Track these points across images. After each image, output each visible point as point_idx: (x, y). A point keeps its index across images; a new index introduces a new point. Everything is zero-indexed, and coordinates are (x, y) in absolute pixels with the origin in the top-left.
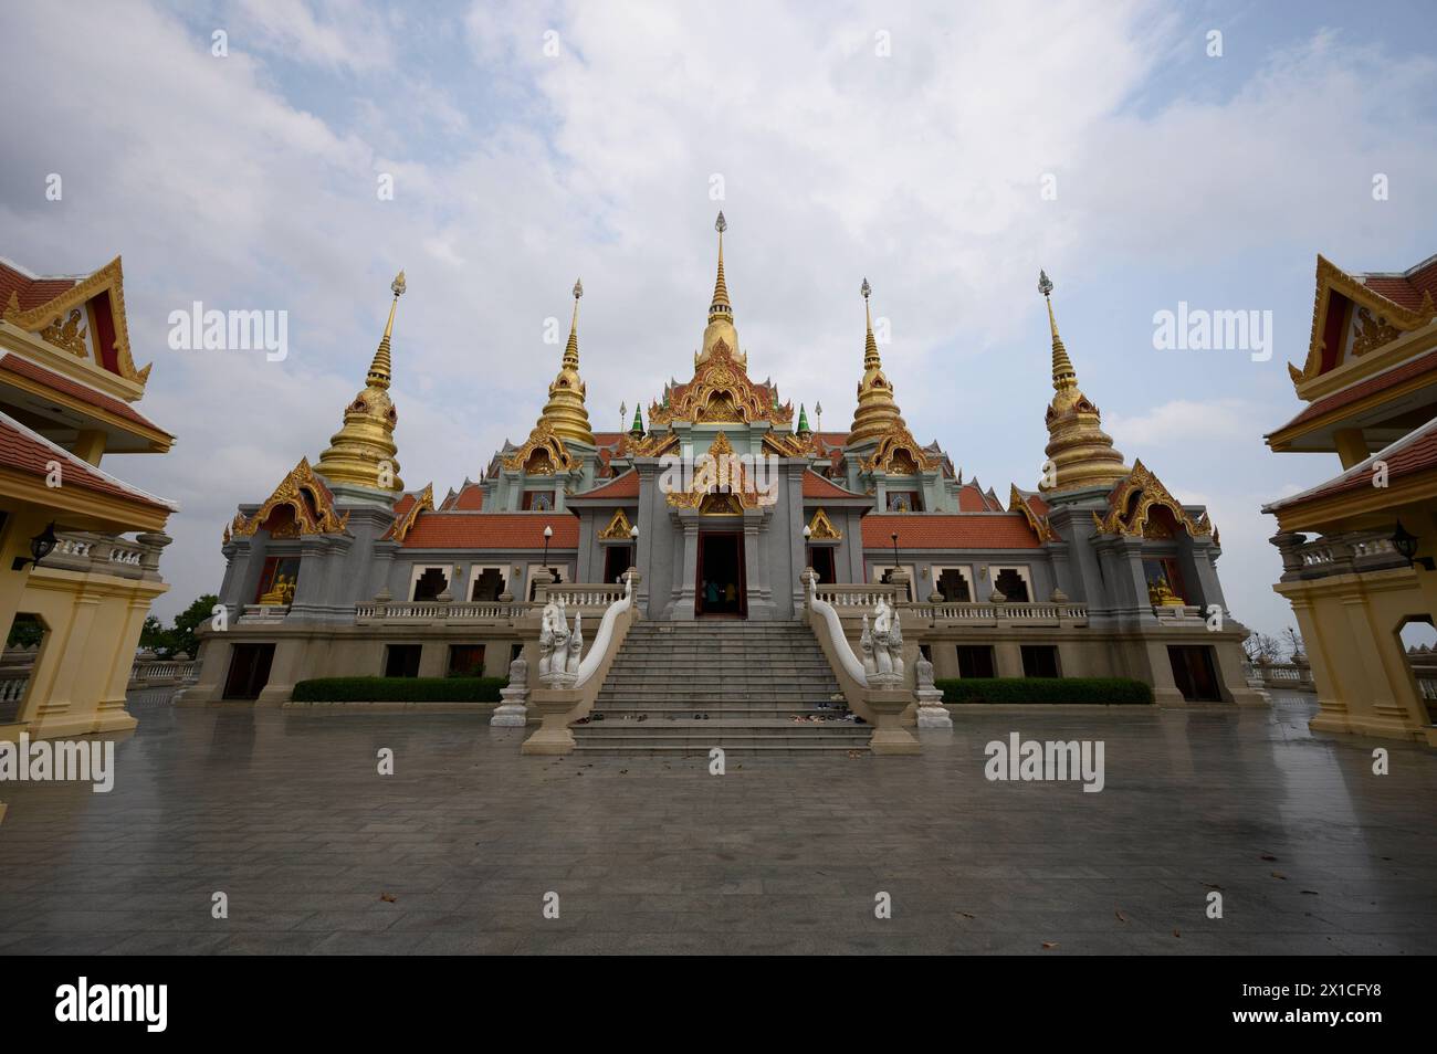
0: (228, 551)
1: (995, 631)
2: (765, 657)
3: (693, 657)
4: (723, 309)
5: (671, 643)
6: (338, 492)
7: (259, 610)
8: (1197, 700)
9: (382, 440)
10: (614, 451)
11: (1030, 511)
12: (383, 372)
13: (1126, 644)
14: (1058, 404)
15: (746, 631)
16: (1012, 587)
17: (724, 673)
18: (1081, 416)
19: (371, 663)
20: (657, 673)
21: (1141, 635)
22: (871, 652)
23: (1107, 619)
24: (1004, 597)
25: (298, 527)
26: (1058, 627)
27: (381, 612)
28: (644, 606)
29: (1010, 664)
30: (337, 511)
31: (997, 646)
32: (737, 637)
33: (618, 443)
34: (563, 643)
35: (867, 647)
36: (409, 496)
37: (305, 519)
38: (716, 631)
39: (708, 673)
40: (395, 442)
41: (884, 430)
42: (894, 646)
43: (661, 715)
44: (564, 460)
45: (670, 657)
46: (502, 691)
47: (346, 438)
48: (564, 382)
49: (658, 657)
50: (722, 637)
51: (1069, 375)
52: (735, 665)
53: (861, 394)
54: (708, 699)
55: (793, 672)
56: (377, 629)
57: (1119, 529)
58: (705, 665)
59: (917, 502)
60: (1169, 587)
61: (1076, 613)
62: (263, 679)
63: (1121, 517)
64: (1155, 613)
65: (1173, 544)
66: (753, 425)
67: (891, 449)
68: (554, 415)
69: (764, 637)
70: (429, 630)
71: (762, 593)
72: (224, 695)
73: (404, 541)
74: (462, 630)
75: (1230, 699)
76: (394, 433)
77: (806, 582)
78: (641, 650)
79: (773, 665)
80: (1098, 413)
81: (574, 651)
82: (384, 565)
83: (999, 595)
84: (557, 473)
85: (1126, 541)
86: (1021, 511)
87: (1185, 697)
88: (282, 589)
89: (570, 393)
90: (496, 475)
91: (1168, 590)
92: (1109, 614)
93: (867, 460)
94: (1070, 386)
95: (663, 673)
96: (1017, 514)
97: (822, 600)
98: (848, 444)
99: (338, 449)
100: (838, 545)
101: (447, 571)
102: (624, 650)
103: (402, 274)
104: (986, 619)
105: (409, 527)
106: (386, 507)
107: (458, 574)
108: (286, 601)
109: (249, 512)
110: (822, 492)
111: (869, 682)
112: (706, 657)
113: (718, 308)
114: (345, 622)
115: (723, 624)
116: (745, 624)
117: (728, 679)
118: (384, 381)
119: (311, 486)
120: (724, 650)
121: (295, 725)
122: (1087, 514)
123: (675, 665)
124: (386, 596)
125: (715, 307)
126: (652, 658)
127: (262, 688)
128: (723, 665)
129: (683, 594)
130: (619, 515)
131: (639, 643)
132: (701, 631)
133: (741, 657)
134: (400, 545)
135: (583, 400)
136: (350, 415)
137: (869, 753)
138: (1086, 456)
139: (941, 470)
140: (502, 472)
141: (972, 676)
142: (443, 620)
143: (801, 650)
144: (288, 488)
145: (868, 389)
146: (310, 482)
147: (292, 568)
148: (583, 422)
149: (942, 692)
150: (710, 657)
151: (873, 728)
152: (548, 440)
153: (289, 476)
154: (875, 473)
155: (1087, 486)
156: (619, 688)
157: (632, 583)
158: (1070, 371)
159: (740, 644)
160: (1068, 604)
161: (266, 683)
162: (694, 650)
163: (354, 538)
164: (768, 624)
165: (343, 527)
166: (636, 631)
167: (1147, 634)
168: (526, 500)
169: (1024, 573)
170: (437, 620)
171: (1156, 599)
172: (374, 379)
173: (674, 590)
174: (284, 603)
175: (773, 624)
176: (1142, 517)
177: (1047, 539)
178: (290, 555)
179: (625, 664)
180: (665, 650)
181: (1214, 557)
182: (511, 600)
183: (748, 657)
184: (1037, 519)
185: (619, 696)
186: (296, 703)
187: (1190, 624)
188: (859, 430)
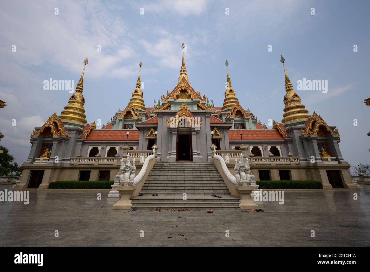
0: (32, 142)
1: (270, 166)
2: (200, 174)
3: (175, 174)
4: (184, 71)
5: (168, 169)
6: (66, 123)
7: (40, 160)
8: (336, 187)
9: (80, 108)
10: (152, 112)
11: (280, 128)
12: (81, 87)
13: (312, 170)
14: (287, 96)
15: (193, 165)
16: (275, 152)
17: (186, 179)
18: (295, 99)
19: (75, 176)
20: (163, 179)
21: (318, 166)
22: (238, 172)
23: (306, 162)
24: (273, 155)
25: (52, 134)
26: (290, 164)
27: (78, 160)
28: (159, 158)
29: (275, 176)
30: (65, 129)
31: (271, 170)
32: (190, 167)
33: (153, 110)
34: (128, 169)
35: (237, 170)
36: (88, 125)
37: (54, 131)
38: (183, 165)
39: (180, 179)
40: (84, 109)
41: (233, 105)
42: (246, 170)
43: (164, 194)
44: (136, 114)
45: (167, 174)
46: (112, 186)
47: (69, 107)
48: (136, 92)
49: (163, 174)
50: (185, 167)
51: (291, 87)
52: (189, 177)
53: (226, 94)
54: (180, 188)
55: (209, 179)
56: (76, 166)
57: (309, 133)
58: (179, 177)
59: (243, 126)
60: (325, 151)
61: (296, 160)
62: (40, 182)
63: (310, 129)
64: (322, 160)
65: (326, 138)
66: (194, 100)
67: (236, 110)
68: (133, 101)
69: (199, 167)
70: (93, 166)
71: (198, 153)
72: (28, 186)
73: (86, 139)
74: (104, 166)
75: (347, 187)
76: (84, 106)
77: (212, 149)
78: (158, 172)
79: (202, 177)
80: (300, 98)
81: (132, 172)
82: (79, 146)
83: (271, 154)
84: (134, 118)
85: (312, 137)
86: (277, 129)
87: (332, 186)
88: (47, 153)
89: (138, 95)
90: (116, 120)
91: (325, 153)
92: (306, 160)
93: (228, 114)
94: (291, 90)
95: (165, 179)
96: (276, 129)
97: (217, 155)
98: (222, 109)
99: (66, 110)
100: (221, 138)
101: (99, 148)
102: (152, 172)
103: (87, 58)
104: (267, 162)
105: (88, 134)
106: (81, 128)
107: (103, 149)
108: (48, 157)
109: (38, 129)
110: (216, 122)
111: (238, 183)
112: (179, 174)
113: (182, 71)
114: (67, 163)
115: (185, 163)
116: (192, 163)
117: (187, 181)
118: (81, 90)
119: (57, 121)
120: (186, 172)
121: (49, 196)
122: (299, 129)
123: (169, 177)
124: (79, 155)
125: (182, 70)
126: (161, 174)
127: (40, 184)
128: (185, 177)
129: (172, 154)
130: (152, 129)
131: (157, 170)
132: (178, 165)
133: (191, 174)
134: (85, 140)
135: (142, 97)
136: (70, 100)
137: (239, 209)
138: (297, 111)
139: (251, 117)
140: (117, 118)
141: (263, 180)
142: (98, 163)
143: (211, 172)
144: (49, 122)
145: (228, 93)
146: (56, 120)
147: (50, 147)
148: (142, 103)
149: (258, 186)
150: (181, 174)
151: (240, 199)
152: (131, 108)
153: (50, 118)
154: (231, 118)
155: (298, 120)
156: (150, 185)
157: (155, 150)
158: (291, 85)
159: (191, 169)
160: (293, 157)
161: (41, 183)
162: (175, 172)
163: (70, 137)
164: (200, 163)
165: (66, 134)
166: (156, 165)
167: (320, 166)
168: (125, 126)
169: (278, 147)
170: (96, 163)
171: (322, 155)
172: (78, 89)
173: (169, 152)
174: (48, 158)
175: (202, 163)
176: (317, 129)
177: (286, 137)
178: (50, 143)
179: (152, 177)
180: (166, 172)
181: (339, 142)
182: (119, 156)
183: (194, 174)
184: (283, 131)
185: (150, 187)
186: (49, 189)
187: (333, 163)
188: (225, 105)
